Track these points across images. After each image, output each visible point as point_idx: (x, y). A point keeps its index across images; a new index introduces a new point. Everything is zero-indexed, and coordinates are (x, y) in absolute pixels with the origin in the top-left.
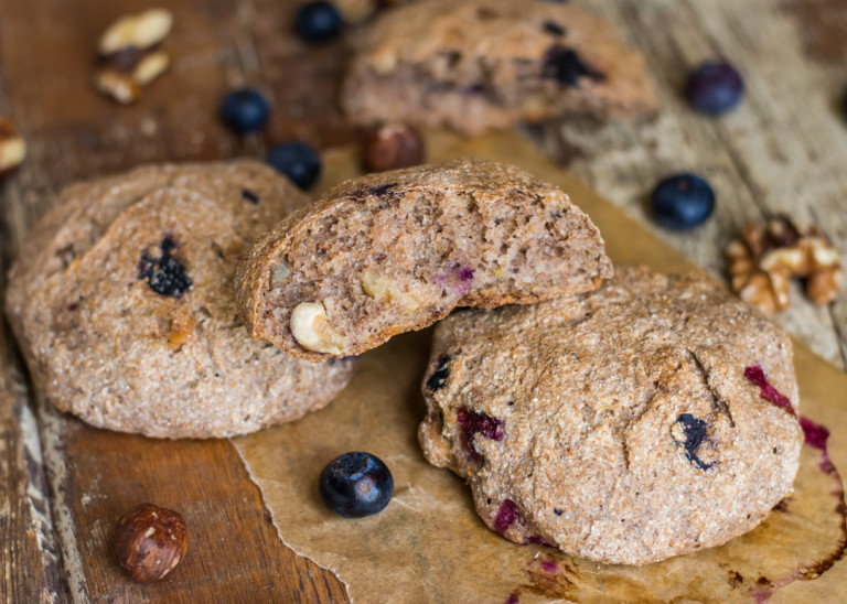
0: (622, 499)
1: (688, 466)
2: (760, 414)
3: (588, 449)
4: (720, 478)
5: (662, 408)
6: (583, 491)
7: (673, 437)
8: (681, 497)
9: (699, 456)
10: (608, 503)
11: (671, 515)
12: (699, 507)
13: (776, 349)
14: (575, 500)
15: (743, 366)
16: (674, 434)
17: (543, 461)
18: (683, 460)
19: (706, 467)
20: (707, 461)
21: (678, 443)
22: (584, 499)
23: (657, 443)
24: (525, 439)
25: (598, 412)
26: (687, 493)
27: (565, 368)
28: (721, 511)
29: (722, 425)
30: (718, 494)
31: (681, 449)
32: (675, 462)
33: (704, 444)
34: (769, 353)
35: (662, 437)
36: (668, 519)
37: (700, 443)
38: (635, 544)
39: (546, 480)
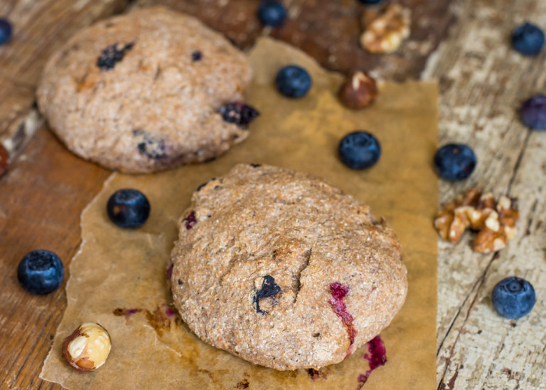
0: (210, 297)
1: (250, 303)
2: (317, 308)
3: (214, 260)
4: (263, 322)
5: (261, 265)
6: (195, 279)
7: (254, 283)
8: (237, 317)
9: (260, 302)
10: (202, 293)
11: (227, 323)
12: (243, 329)
13: (370, 288)
14: (189, 281)
15: (335, 279)
16: (256, 282)
17: (193, 252)
18: (250, 299)
19: (259, 310)
20: (262, 308)
21: (255, 288)
22: (193, 283)
23: (244, 280)
24: (197, 236)
25: (235, 246)
26: (241, 317)
27: (243, 215)
28: (252, 340)
29: (289, 297)
30: (257, 330)
31: (253, 293)
32: (246, 296)
33: (269, 299)
34: (362, 286)
35: (250, 279)
36: (224, 324)
37: (267, 296)
38: (201, 325)
39: (187, 262)
